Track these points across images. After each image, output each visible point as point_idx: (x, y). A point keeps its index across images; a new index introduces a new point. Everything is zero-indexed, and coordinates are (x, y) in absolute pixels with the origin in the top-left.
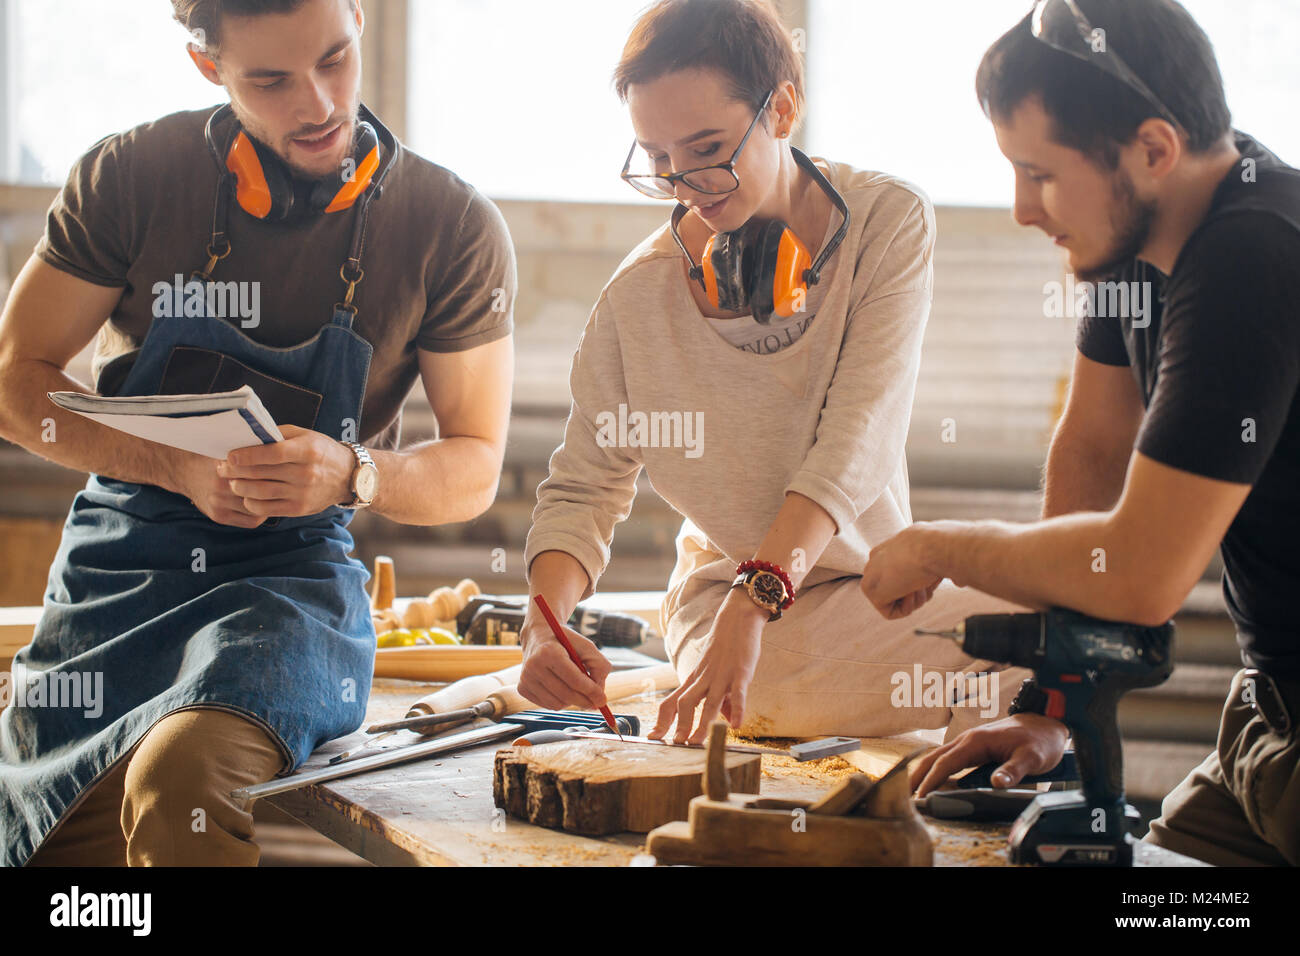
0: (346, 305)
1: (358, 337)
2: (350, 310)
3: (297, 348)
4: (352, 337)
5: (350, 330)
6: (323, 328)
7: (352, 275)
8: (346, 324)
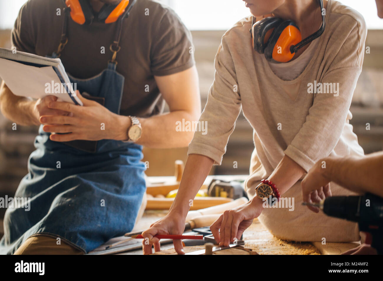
0: (112, 61)
1: (118, 74)
2: (114, 63)
3: (91, 79)
4: (115, 74)
5: (115, 71)
6: (104, 70)
7: (115, 48)
8: (113, 68)
